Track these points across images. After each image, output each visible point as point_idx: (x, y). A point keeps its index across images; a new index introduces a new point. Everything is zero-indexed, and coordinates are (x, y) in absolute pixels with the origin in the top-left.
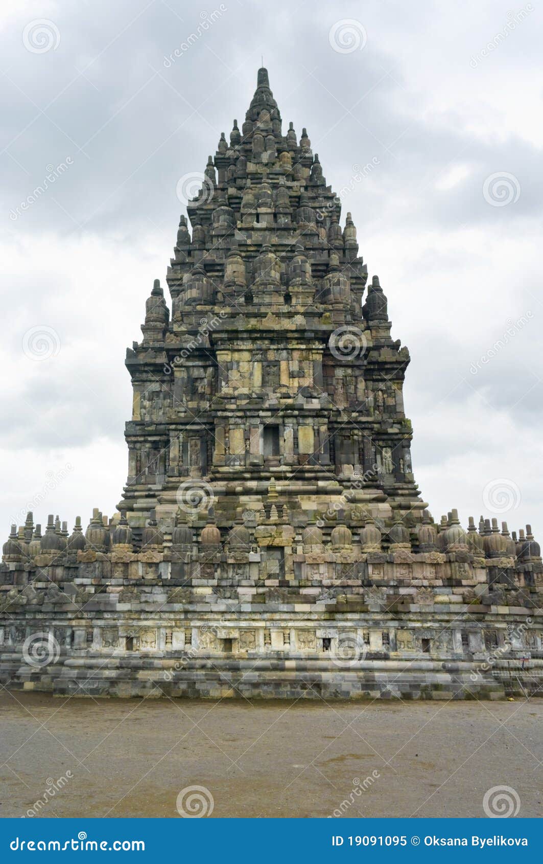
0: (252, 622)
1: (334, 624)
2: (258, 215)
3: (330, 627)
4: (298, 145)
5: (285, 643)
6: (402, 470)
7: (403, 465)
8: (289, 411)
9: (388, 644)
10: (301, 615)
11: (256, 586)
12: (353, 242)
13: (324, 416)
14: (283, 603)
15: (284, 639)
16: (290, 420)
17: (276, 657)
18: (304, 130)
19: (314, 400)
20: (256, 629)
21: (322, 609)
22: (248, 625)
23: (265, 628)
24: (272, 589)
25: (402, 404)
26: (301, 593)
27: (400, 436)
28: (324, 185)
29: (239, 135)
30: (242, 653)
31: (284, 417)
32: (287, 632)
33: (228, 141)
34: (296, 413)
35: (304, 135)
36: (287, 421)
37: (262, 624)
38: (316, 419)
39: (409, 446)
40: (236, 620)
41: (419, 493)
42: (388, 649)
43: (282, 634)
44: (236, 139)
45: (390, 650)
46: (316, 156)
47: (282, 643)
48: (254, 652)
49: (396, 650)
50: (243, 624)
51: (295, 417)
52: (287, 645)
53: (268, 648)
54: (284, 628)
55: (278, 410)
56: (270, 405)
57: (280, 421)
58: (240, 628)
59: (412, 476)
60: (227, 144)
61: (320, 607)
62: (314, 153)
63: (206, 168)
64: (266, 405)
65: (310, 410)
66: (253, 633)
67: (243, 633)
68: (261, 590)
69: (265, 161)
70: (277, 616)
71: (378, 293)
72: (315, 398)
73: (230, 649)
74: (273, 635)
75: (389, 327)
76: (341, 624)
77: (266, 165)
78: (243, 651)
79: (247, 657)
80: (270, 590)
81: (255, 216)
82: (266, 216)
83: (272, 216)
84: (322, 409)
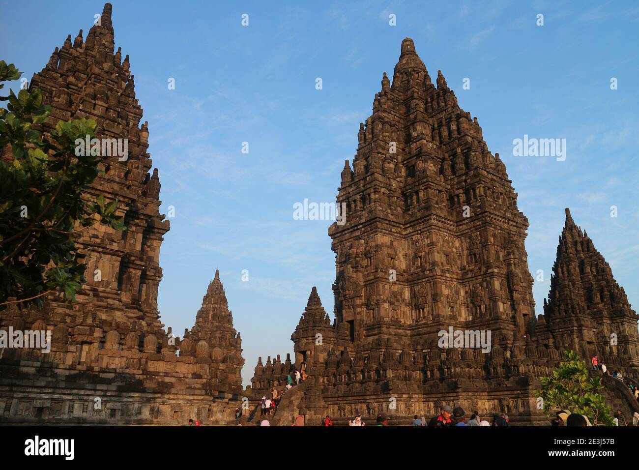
0: (62, 396)
1: (121, 399)
2: (95, 105)
3: (116, 402)
4: (121, 65)
5: (83, 412)
6: (150, 300)
7: (152, 297)
8: (96, 248)
9: (153, 413)
10: (100, 392)
11: (69, 369)
12: (145, 142)
13: (119, 256)
14: (89, 383)
15: (83, 409)
16: (96, 254)
17: (76, 421)
18: (128, 56)
19: (114, 244)
20: (64, 400)
21: (114, 388)
22: (59, 397)
23: (71, 400)
24: (82, 372)
25: (158, 257)
26: (100, 376)
27: (154, 278)
28: (134, 98)
29: (82, 41)
30: (50, 419)
31: (91, 251)
32: (86, 403)
33: (73, 42)
34: (101, 250)
35: (127, 60)
36: (93, 253)
37: (70, 397)
38: (114, 257)
39: (158, 285)
40: (51, 393)
41: (159, 317)
42: (152, 418)
43: (82, 405)
44: (78, 44)
45: (154, 418)
46: (133, 76)
47: (81, 412)
48: (59, 418)
49: (157, 418)
50: (55, 397)
51: (99, 252)
52: (85, 414)
53: (70, 415)
54: (85, 401)
55: (89, 245)
56: (84, 241)
57: (87, 253)
58: (52, 399)
59: (157, 305)
60: (71, 43)
61: (113, 387)
62: (131, 74)
63: (52, 55)
64: (81, 240)
65: (110, 250)
66: (60, 404)
67: (53, 403)
68: (73, 372)
69: (106, 69)
70: (82, 392)
71: (156, 181)
72: (116, 242)
73: (41, 415)
74: (76, 406)
75: (159, 204)
76: (125, 399)
77: (107, 72)
78: (51, 417)
79: (55, 421)
80: (80, 372)
81: (93, 105)
82: (101, 108)
83: (105, 108)
84: (118, 251)
